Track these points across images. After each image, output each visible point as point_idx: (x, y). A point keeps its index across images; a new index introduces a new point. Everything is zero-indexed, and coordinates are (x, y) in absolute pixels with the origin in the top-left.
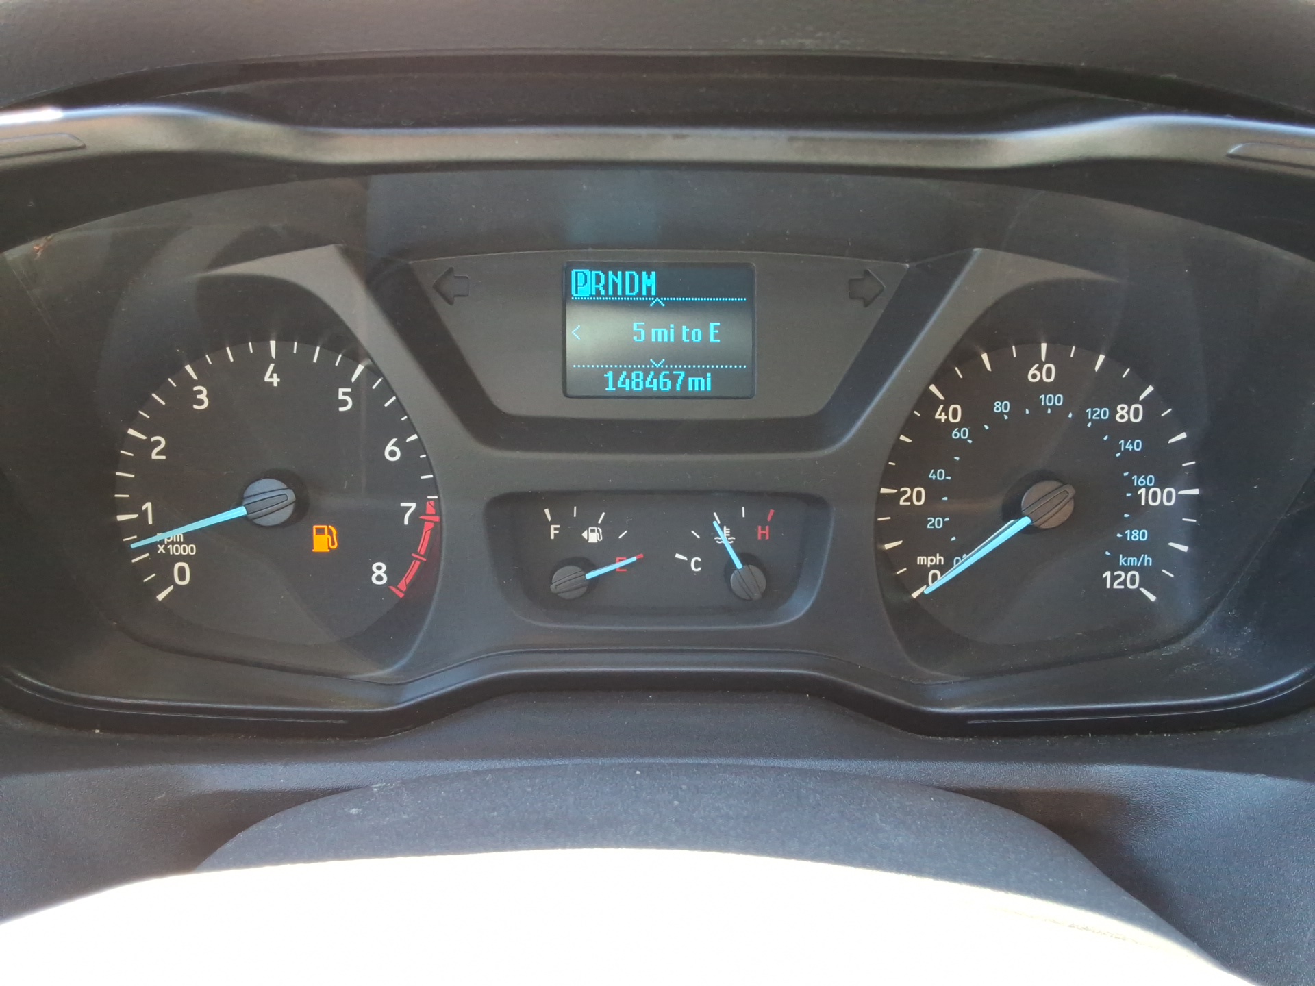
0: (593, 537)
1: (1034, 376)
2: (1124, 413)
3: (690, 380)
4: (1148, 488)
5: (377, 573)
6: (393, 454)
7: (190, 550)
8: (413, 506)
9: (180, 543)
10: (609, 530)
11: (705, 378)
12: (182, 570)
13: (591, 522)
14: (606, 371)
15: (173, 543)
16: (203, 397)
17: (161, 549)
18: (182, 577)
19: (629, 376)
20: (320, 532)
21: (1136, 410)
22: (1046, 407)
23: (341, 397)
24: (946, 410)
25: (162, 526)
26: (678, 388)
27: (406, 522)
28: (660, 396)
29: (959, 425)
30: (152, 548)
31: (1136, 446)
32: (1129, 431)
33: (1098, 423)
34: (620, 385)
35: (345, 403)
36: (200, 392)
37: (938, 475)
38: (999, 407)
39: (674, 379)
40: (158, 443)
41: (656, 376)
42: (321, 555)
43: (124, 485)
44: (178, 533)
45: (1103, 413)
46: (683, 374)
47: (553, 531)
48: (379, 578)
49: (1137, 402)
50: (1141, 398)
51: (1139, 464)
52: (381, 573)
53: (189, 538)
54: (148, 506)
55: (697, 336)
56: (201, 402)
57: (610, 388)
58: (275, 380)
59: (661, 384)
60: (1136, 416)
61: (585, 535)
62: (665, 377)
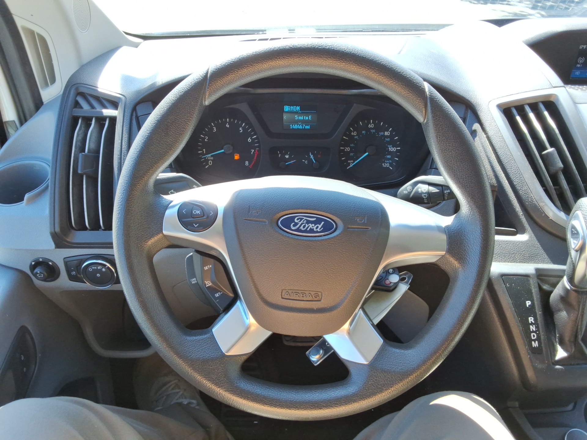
0: (287, 157)
1: (370, 126)
2: (387, 133)
3: (306, 126)
4: (391, 148)
5: (246, 163)
6: (250, 140)
7: (212, 158)
8: (253, 150)
9: (210, 157)
10: (290, 156)
11: (308, 126)
12: (210, 162)
13: (286, 154)
14: (291, 125)
15: (209, 157)
16: (215, 129)
17: (207, 158)
18: (210, 164)
19: (295, 126)
20: (236, 155)
21: (389, 133)
22: (372, 132)
23: (240, 129)
24: (353, 133)
25: (207, 154)
26: (304, 128)
27: (252, 153)
28: (300, 129)
29: (356, 136)
30: (205, 157)
31: (388, 140)
32: (387, 137)
33: (382, 135)
34: (293, 127)
35: (241, 131)
36: (214, 128)
37: (352, 145)
38: (363, 132)
39: (303, 126)
40: (206, 138)
41: (300, 126)
42: (236, 160)
43: (200, 146)
44: (210, 155)
45: (382, 133)
46: (304, 125)
47: (280, 155)
48: (247, 164)
49: (389, 131)
50: (389, 130)
51: (389, 143)
52: (247, 163)
53: (212, 156)
54: (204, 150)
55: (307, 118)
56: (214, 130)
57: (291, 128)
58: (228, 126)
59: (301, 127)
60: (388, 134)
61: (285, 156)
62: (301, 126)
